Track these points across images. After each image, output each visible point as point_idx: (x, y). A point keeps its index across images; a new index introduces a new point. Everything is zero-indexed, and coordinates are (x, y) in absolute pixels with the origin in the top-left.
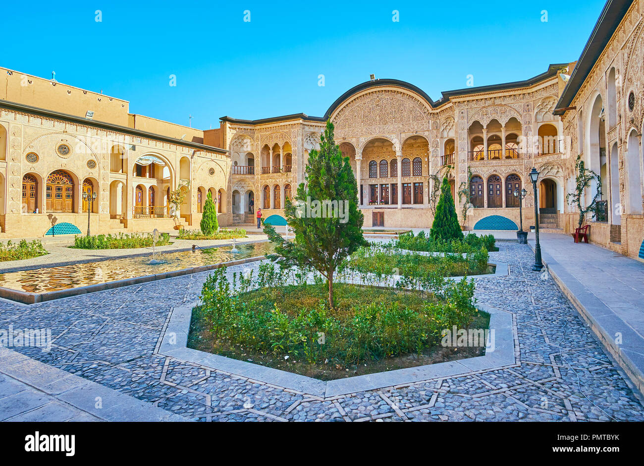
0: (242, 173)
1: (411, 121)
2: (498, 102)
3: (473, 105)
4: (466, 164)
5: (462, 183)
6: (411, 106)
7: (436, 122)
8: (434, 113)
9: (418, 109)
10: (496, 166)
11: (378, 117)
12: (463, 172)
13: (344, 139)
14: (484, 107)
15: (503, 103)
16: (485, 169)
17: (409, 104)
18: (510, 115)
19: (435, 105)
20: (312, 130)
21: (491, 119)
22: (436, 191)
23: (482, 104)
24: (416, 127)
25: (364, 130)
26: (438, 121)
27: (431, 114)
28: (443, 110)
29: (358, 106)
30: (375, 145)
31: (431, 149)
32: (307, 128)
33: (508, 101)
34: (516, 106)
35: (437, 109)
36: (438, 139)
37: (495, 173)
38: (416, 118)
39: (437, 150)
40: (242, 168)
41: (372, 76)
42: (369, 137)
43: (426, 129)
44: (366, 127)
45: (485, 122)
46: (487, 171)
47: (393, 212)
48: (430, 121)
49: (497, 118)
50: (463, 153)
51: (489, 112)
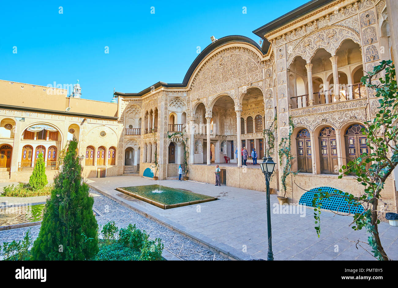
0: (136, 134)
1: (247, 74)
3: (292, 37)
4: (287, 113)
5: (283, 139)
6: (247, 57)
7: (269, 70)
8: (266, 61)
9: (253, 60)
10: (326, 113)
11: (221, 75)
12: (284, 124)
13: (199, 99)
14: (305, 36)
15: (330, 24)
16: (311, 119)
17: (245, 56)
19: (264, 52)
20: (176, 95)
21: (315, 49)
22: (270, 148)
23: (302, 33)
24: (251, 79)
25: (211, 89)
26: (271, 68)
27: (263, 62)
28: (271, 55)
29: (208, 69)
31: (265, 101)
32: (171, 94)
33: (336, 18)
34: (349, 22)
35: (268, 55)
36: (272, 89)
37: (324, 123)
38: (250, 70)
39: (271, 101)
40: (136, 130)
41: (212, 39)
42: (215, 96)
43: (259, 80)
44: (212, 86)
45: (308, 55)
46: (313, 121)
47: (233, 170)
48: (263, 69)
49: (323, 46)
50: (283, 100)
51: (312, 41)
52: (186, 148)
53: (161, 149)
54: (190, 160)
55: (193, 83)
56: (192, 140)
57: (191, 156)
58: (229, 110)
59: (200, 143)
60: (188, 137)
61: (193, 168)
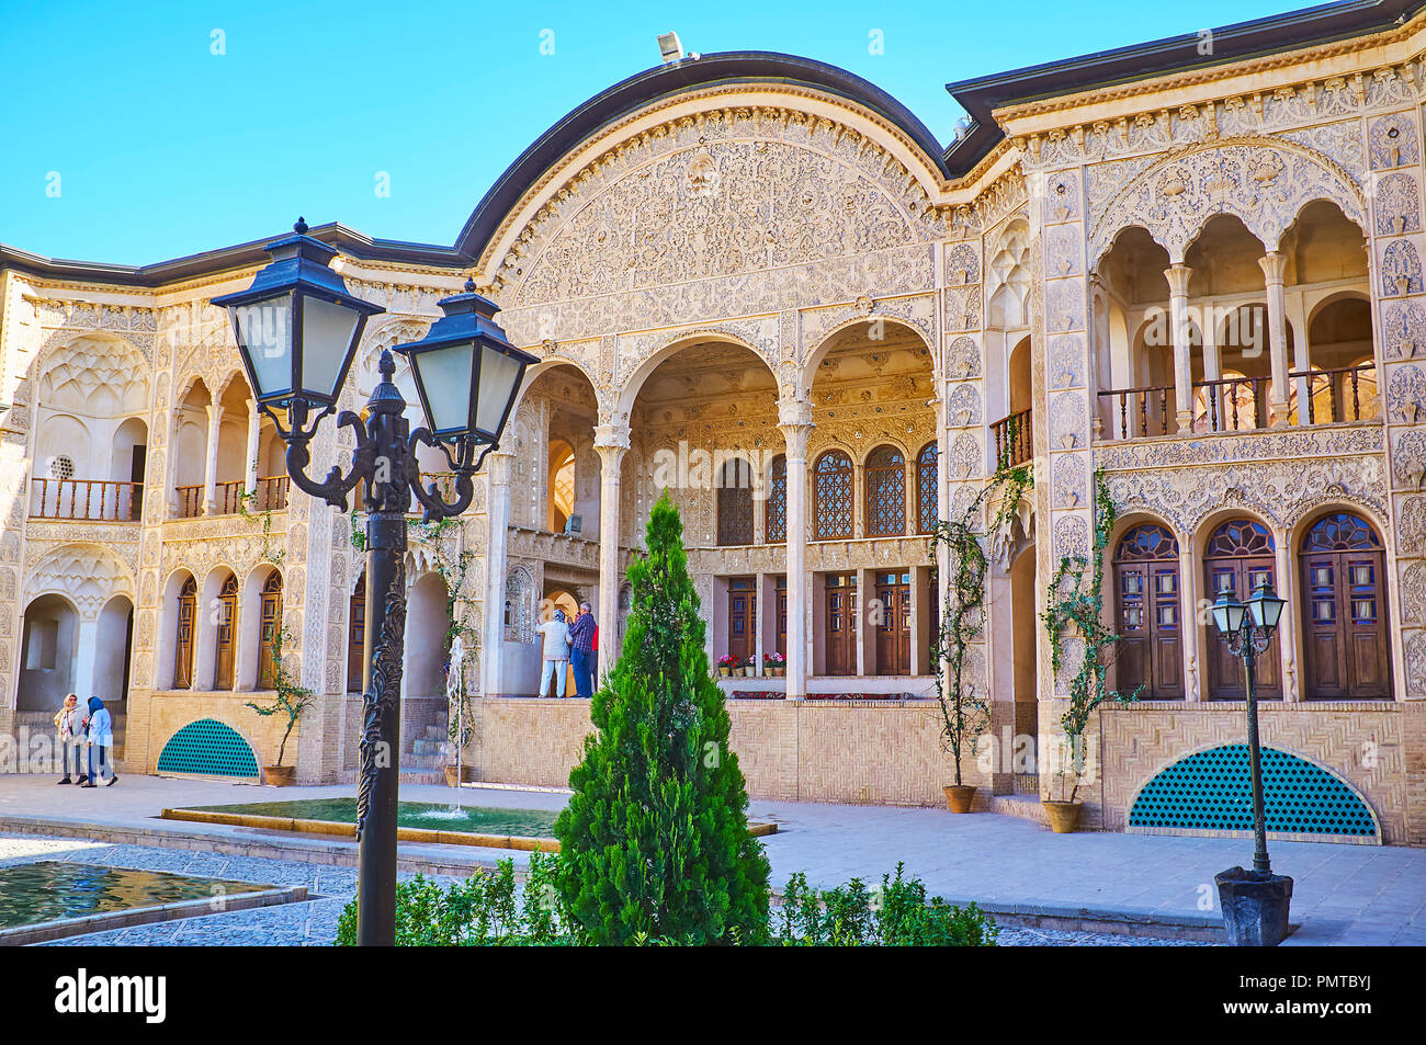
1: (850, 251)
2: (1236, 121)
3: (1114, 144)
4: (1086, 456)
5: (1066, 562)
6: (851, 175)
7: (968, 251)
8: (952, 209)
9: (882, 190)
10: (1241, 466)
11: (700, 237)
12: (1071, 501)
13: (549, 345)
14: (1168, 154)
15: (1263, 129)
16: (1183, 485)
17: (842, 168)
18: (1300, 191)
19: (954, 166)
20: (405, 306)
21: (1205, 212)
22: (966, 608)
23: (1155, 137)
24: (871, 278)
25: (638, 301)
26: (976, 246)
27: (940, 210)
28: (989, 189)
29: (615, 190)
30: (744, 385)
31: (943, 389)
33: (1288, 114)
34: (1331, 140)
35: (966, 186)
36: (977, 338)
37: (1234, 504)
38: (870, 237)
39: (973, 392)
40: (97, 488)
41: (667, 44)
42: (662, 338)
43: (915, 289)
44: (645, 286)
45: (1176, 229)
46: (1193, 495)
47: (759, 714)
48: (938, 244)
49: (1236, 208)
50: (1067, 402)
51: (1196, 178)
52: (459, 610)
53: (314, 606)
54: (482, 675)
55: (513, 251)
56: (494, 563)
57: (487, 654)
58: (668, 416)
59: (527, 585)
60: (473, 548)
61: (503, 718)
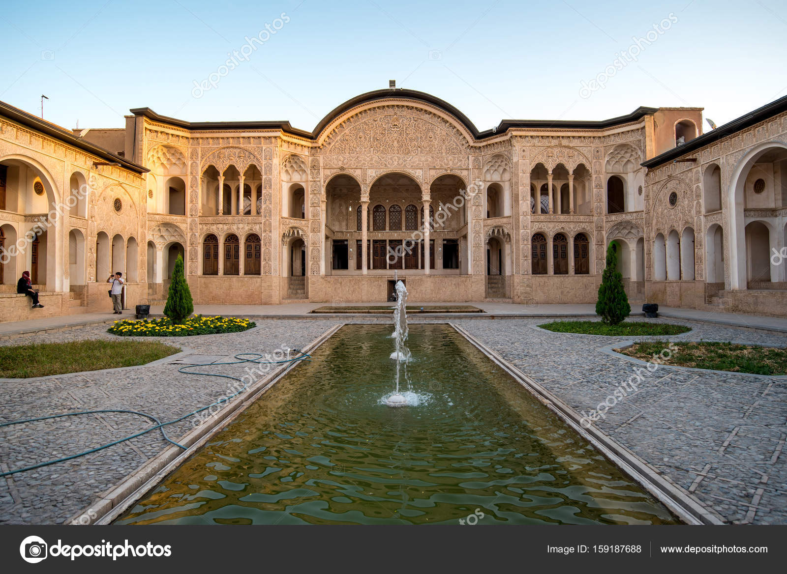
1: (444, 154)
2: (565, 142)
3: (538, 142)
6: (444, 133)
7: (478, 159)
8: (475, 147)
9: (453, 138)
10: (564, 222)
11: (395, 143)
12: (525, 228)
13: (342, 169)
14: (549, 147)
15: (571, 145)
16: (551, 225)
17: (441, 130)
18: (578, 161)
19: (480, 137)
20: (293, 149)
21: (557, 162)
23: (546, 142)
24: (451, 163)
25: (375, 159)
26: (481, 158)
27: (472, 147)
28: (490, 145)
29: (365, 123)
32: (286, 146)
33: (575, 143)
34: (585, 151)
35: (481, 142)
37: (562, 231)
38: (450, 151)
41: (392, 83)
42: (383, 171)
43: (464, 167)
44: (377, 155)
45: (550, 165)
46: (553, 228)
47: (418, 279)
48: (470, 156)
49: (564, 162)
51: (555, 154)
55: (328, 136)
61: (329, 282)
